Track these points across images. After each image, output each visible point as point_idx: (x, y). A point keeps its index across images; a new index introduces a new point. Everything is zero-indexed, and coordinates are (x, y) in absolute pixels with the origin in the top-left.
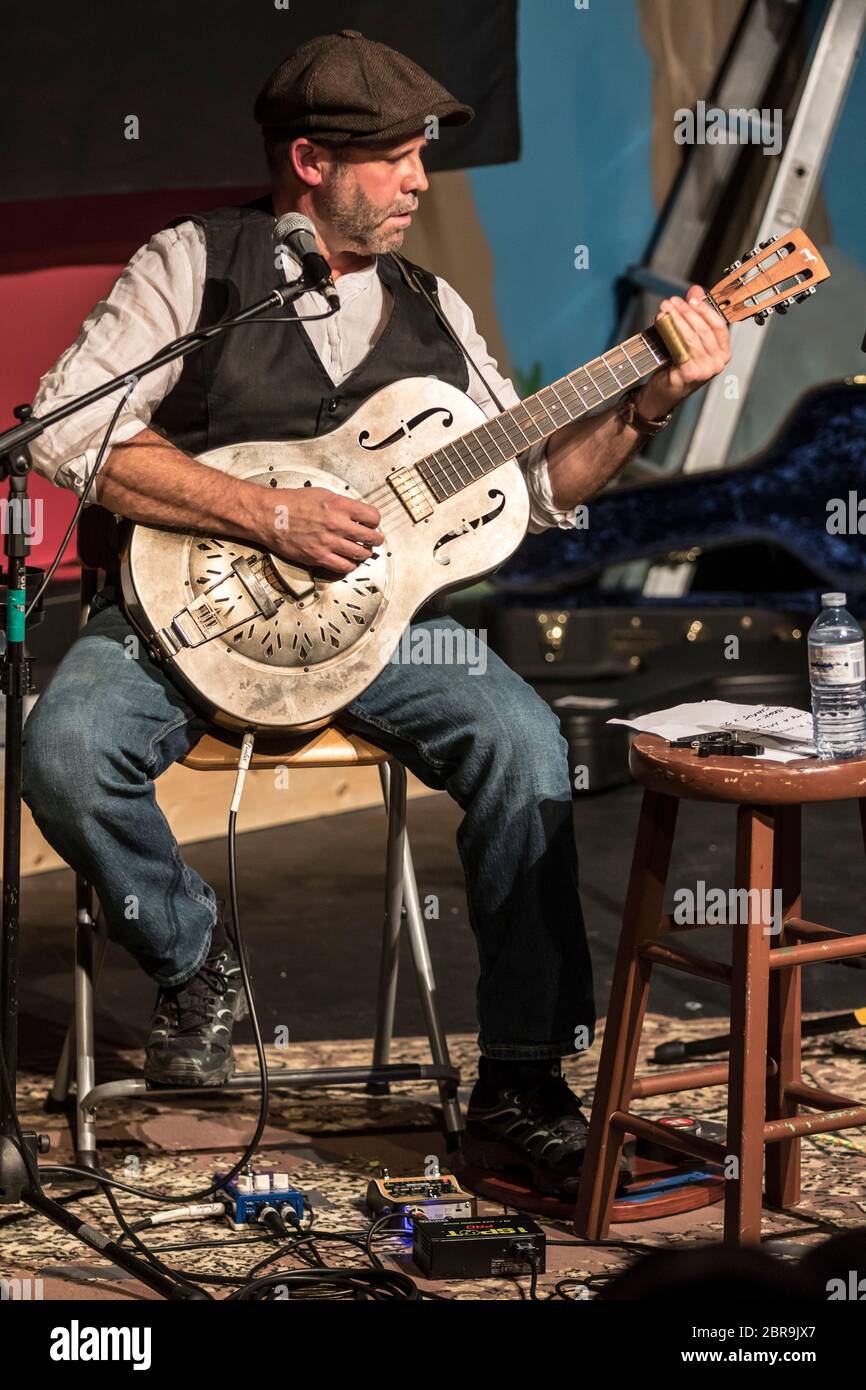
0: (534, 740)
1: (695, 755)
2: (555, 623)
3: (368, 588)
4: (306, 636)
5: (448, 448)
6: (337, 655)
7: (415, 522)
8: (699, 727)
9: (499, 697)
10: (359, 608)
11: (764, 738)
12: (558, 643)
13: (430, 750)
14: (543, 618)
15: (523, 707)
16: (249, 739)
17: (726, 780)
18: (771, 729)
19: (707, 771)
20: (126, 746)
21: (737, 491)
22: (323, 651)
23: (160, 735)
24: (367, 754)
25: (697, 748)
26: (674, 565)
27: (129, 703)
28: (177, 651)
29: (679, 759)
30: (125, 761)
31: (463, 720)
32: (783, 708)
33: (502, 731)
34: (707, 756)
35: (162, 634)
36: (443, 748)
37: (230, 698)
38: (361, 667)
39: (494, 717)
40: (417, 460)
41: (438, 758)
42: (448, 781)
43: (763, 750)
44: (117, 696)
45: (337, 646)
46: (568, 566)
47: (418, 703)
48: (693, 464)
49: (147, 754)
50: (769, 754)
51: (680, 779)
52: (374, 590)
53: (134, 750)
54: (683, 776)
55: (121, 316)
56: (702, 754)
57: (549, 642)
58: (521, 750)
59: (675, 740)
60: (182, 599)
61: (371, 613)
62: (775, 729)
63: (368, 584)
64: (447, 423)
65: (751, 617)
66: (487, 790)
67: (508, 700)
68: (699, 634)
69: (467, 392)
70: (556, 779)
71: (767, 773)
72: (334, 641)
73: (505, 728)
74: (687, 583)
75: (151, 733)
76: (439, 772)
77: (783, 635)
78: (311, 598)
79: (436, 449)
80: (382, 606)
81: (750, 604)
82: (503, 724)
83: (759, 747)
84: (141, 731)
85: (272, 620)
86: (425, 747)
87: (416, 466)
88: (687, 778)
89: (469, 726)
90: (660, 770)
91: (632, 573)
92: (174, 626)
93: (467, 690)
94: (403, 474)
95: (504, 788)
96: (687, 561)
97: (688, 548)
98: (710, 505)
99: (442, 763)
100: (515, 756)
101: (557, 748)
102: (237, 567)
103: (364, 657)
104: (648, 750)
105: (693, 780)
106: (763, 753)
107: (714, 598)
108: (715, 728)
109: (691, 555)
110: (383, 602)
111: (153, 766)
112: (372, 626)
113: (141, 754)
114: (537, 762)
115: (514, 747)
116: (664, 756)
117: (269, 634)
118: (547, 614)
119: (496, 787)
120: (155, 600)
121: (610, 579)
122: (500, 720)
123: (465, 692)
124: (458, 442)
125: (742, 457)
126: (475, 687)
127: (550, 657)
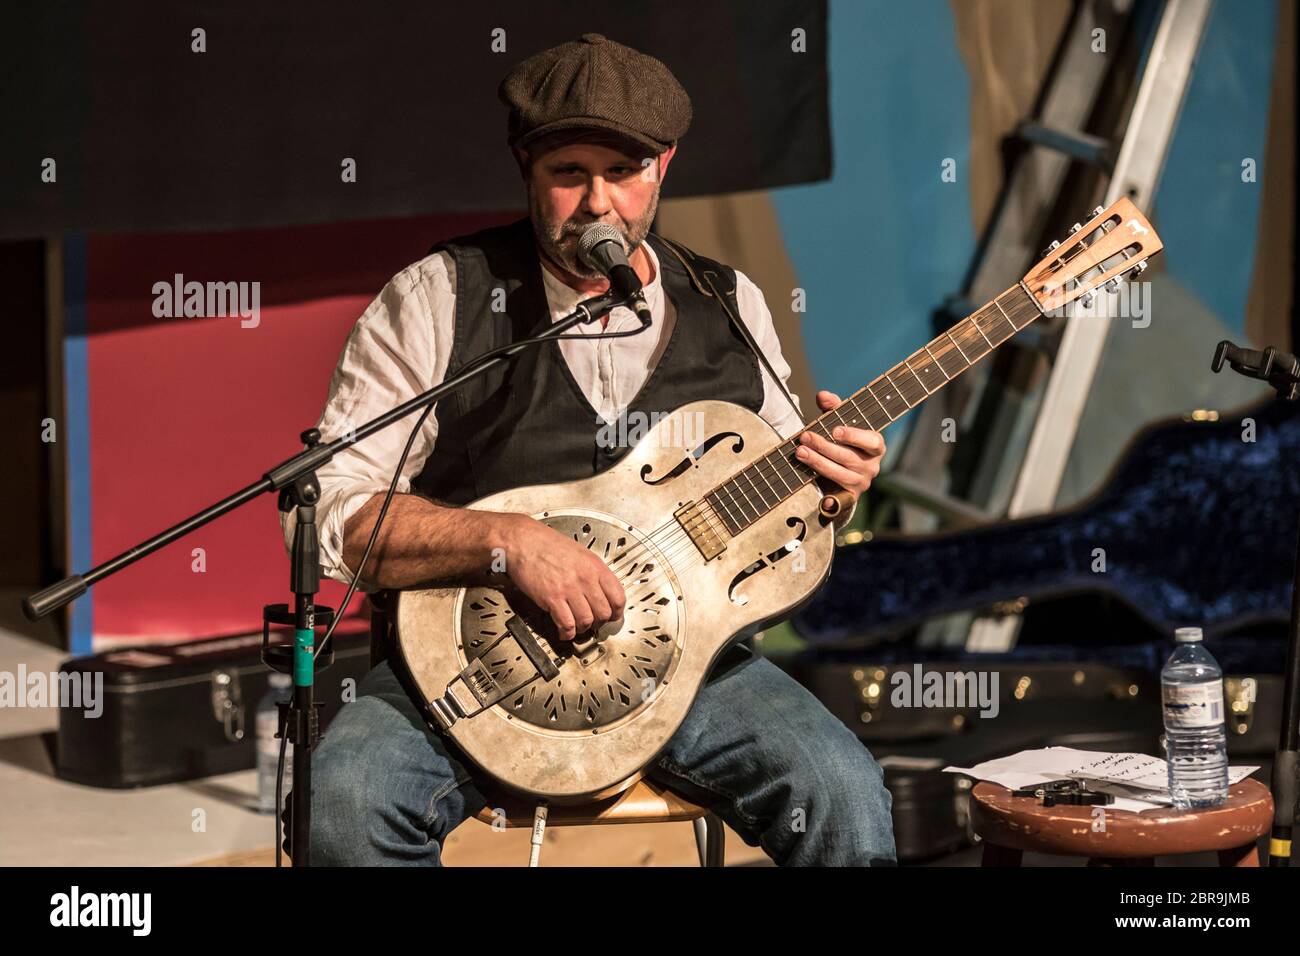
0: (854, 793)
1: (1040, 805)
2: (870, 680)
3: (658, 637)
4: (592, 694)
5: (739, 477)
6: (628, 713)
7: (707, 560)
8: (1043, 775)
9: (816, 746)
10: (649, 661)
11: (1113, 786)
12: (875, 701)
13: (745, 806)
14: (859, 675)
15: (842, 756)
16: (541, 811)
17: (1075, 831)
18: (1122, 777)
19: (1054, 821)
20: (402, 803)
21: (1067, 537)
22: (612, 711)
23: (443, 791)
24: (679, 809)
25: (1042, 797)
26: (1000, 617)
27: (406, 756)
28: (453, 722)
29: (1022, 809)
30: (400, 818)
31: (778, 771)
32: (1133, 755)
33: (819, 783)
34: (1053, 805)
35: (435, 704)
36: (756, 801)
37: (514, 769)
38: (655, 724)
39: (811, 769)
40: (706, 492)
41: (752, 813)
42: (762, 836)
43: (1113, 798)
44: (392, 749)
45: (628, 704)
46: (886, 619)
47: (731, 754)
48: (1019, 508)
49: (426, 811)
50: (1120, 804)
51: (1024, 830)
52: (664, 638)
53: (411, 807)
54: (1027, 827)
55: (357, 383)
56: (1047, 803)
57: (865, 701)
58: (839, 804)
59: (1018, 789)
60: (455, 664)
61: (663, 664)
62: (1126, 777)
63: (658, 632)
64: (738, 448)
65: (1083, 671)
66: (803, 846)
67: (825, 750)
68: (1028, 691)
69: (760, 413)
70: (877, 834)
71: (1118, 823)
72: (625, 699)
73: (822, 780)
74: (1014, 634)
75: (433, 789)
76: (751, 828)
77: (1119, 691)
78: (595, 654)
79: (725, 478)
80: (676, 655)
81: (1081, 659)
82: (820, 776)
83: (1108, 795)
84: (421, 786)
85: (555, 681)
86: (740, 801)
87: (706, 498)
88: (1031, 829)
89: (783, 778)
90: (1002, 821)
91: (951, 628)
92: (448, 697)
93: (781, 739)
94: (689, 509)
95: (822, 845)
96: (1014, 613)
97: (1015, 598)
98: (1039, 552)
99: (755, 818)
100: (833, 810)
101: (880, 802)
102: (512, 626)
103: (656, 714)
104: (989, 800)
105: (1038, 832)
106: (1113, 802)
107: (1045, 652)
108: (1062, 776)
109: (1020, 604)
110: (676, 651)
111: (434, 824)
112: (665, 679)
113: (420, 810)
114: (858, 817)
115: (832, 800)
116: (1007, 806)
117: (552, 696)
118: (863, 670)
119: (814, 844)
120: (427, 668)
121: (928, 636)
122: (817, 771)
123: (779, 741)
124: (750, 469)
125: (1071, 501)
126: (790, 735)
127: (868, 717)
